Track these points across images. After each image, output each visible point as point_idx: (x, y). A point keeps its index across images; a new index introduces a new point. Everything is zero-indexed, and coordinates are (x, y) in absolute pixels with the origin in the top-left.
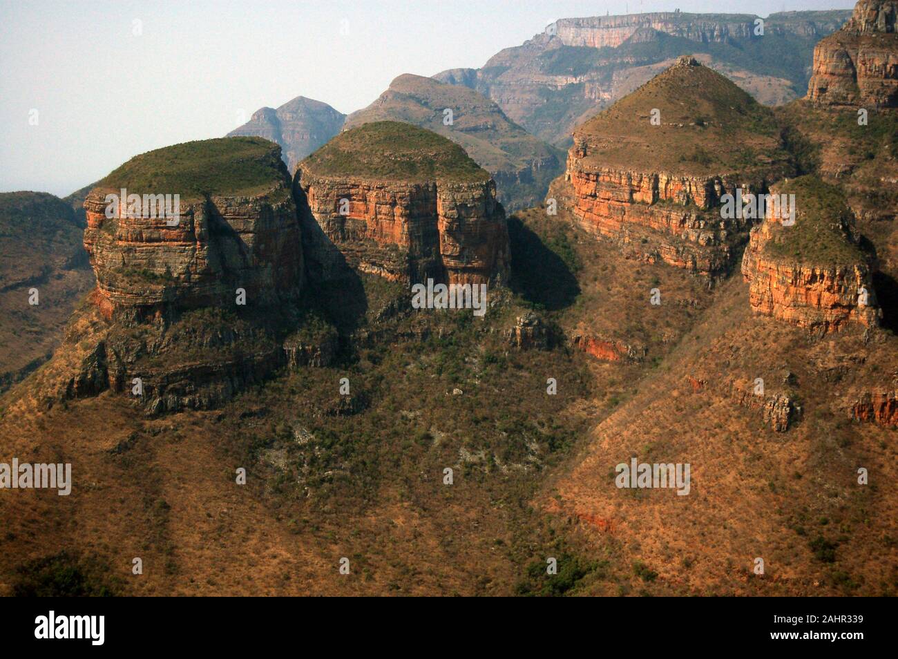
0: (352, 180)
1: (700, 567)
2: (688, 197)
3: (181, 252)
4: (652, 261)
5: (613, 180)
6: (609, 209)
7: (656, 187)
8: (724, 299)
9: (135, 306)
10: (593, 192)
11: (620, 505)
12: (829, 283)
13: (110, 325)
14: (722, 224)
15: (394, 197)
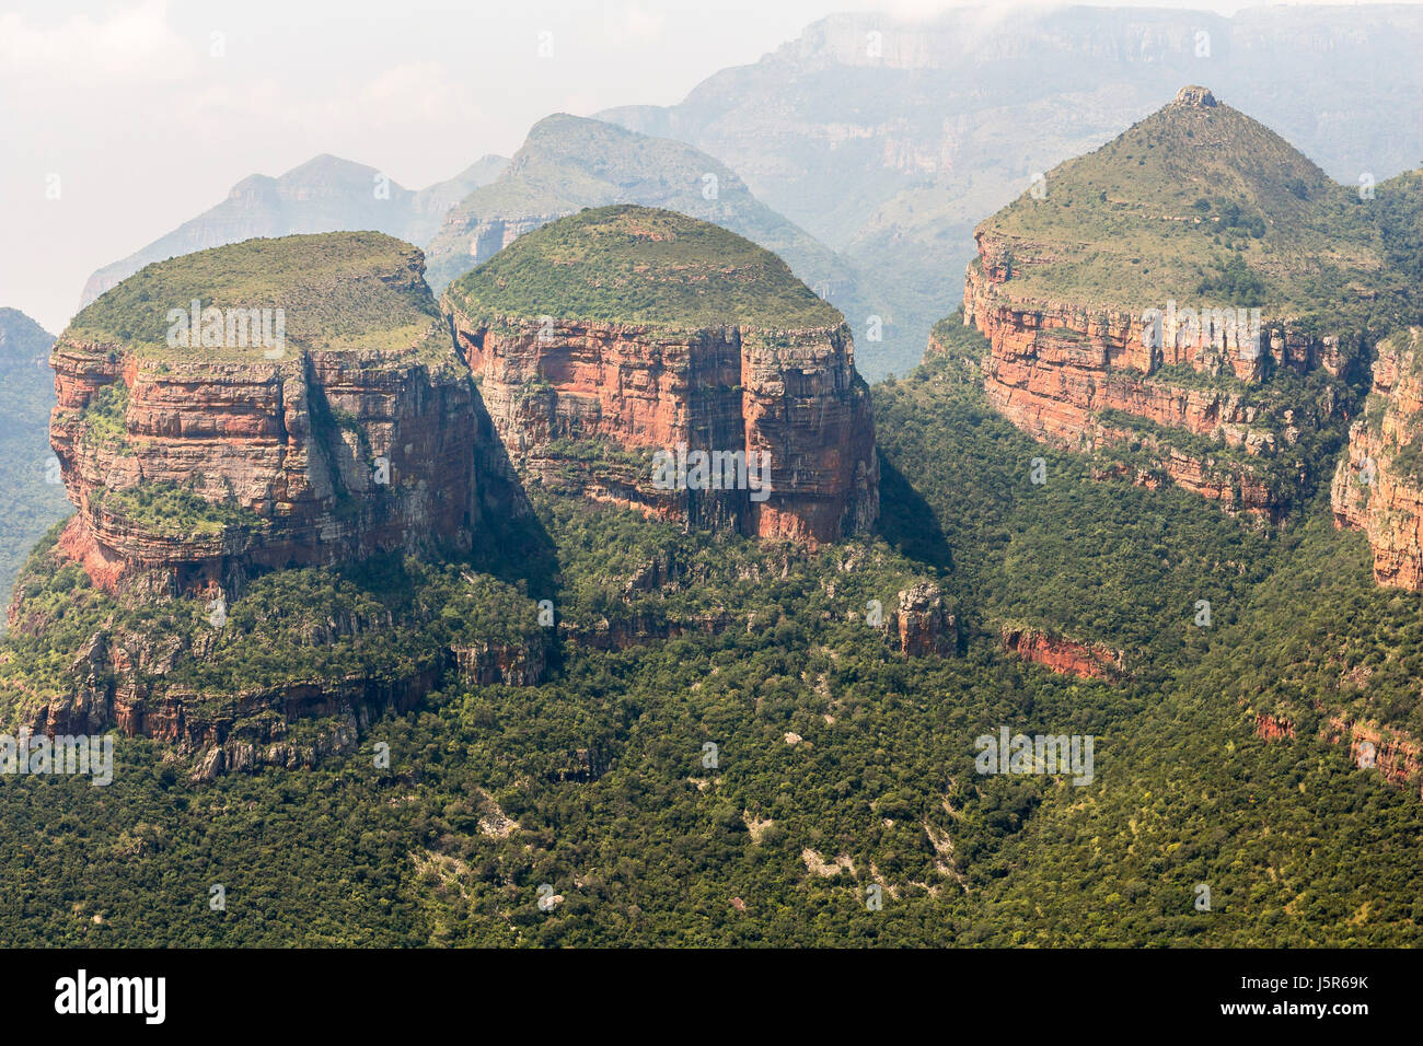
2: (1221, 361)
3: (256, 458)
4: (1152, 485)
5: (1070, 324)
6: (1063, 382)
9: (167, 564)
10: (1030, 349)
14: (1288, 415)
15: (658, 353)
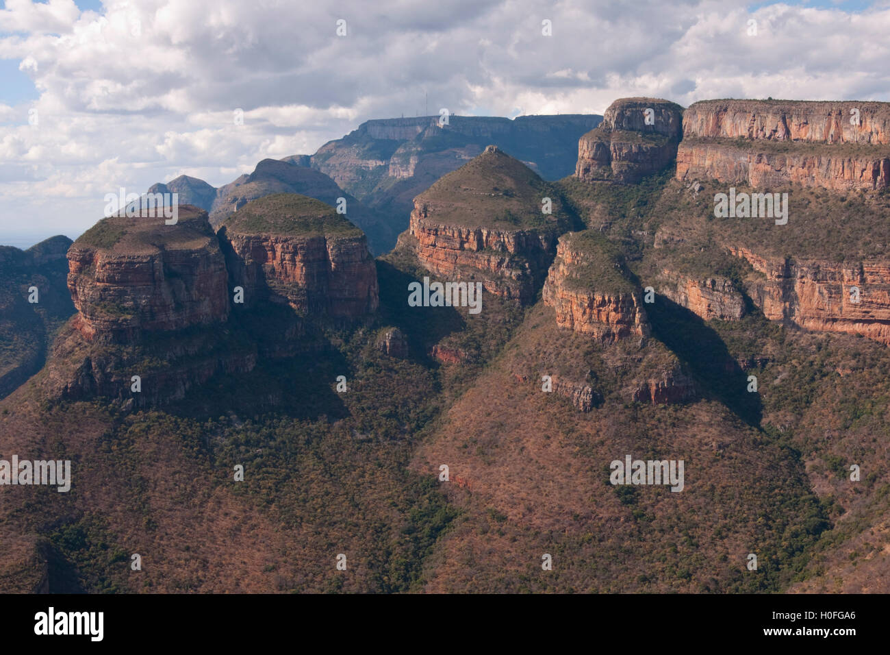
0: (264, 235)
1: (539, 512)
2: (503, 246)
3: (144, 290)
7: (480, 240)
8: (532, 318)
9: (111, 331)
10: (433, 243)
11: (474, 468)
12: (615, 306)
13: (93, 344)
14: (527, 265)
15: (295, 247)
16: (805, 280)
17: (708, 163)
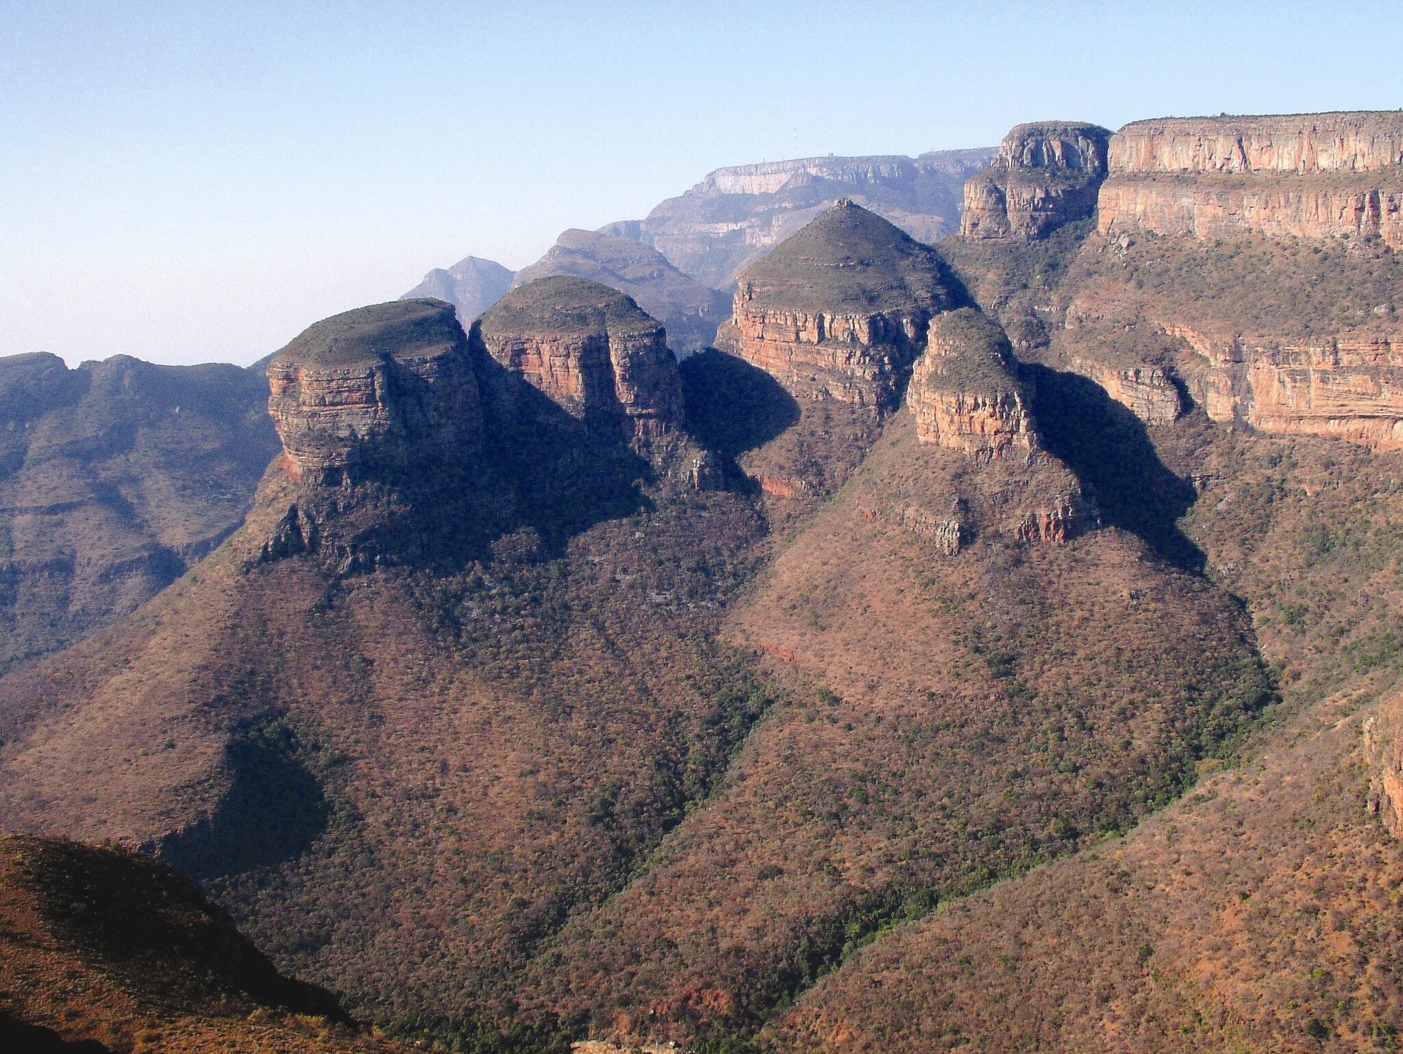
0: (526, 335)
1: (883, 690)
2: (852, 334)
3: (363, 415)
4: (820, 398)
5: (779, 321)
6: (777, 350)
7: (821, 328)
8: (892, 431)
9: (322, 469)
10: (760, 334)
11: (803, 635)
12: (991, 410)
13: (300, 488)
14: (886, 359)
15: (567, 348)
16: (1259, 364)
17: (1139, 208)
